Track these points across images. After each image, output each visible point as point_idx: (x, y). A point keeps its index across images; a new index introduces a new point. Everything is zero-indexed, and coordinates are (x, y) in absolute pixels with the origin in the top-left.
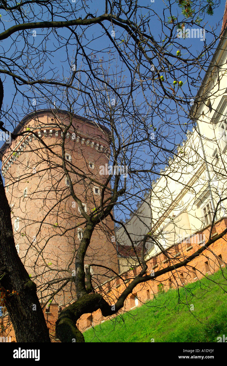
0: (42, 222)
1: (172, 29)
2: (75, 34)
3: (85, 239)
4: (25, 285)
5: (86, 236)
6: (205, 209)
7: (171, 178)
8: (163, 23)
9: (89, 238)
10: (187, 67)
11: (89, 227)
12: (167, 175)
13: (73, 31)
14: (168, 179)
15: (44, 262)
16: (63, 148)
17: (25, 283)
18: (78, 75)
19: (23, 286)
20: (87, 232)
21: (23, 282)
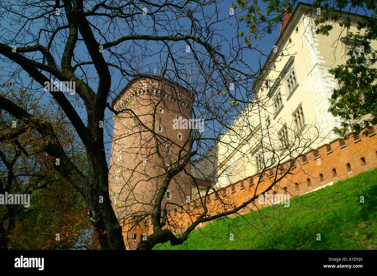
0: (134, 171)
1: (238, 51)
2: (167, 45)
3: (163, 187)
4: (114, 227)
5: (164, 186)
6: (257, 158)
7: (231, 146)
8: (232, 47)
9: (166, 187)
10: (247, 80)
11: (167, 179)
12: (229, 144)
13: (166, 44)
14: (229, 146)
15: (133, 196)
16: (154, 117)
17: (114, 226)
18: (167, 72)
19: (112, 228)
20: (166, 182)
21: (113, 225)
